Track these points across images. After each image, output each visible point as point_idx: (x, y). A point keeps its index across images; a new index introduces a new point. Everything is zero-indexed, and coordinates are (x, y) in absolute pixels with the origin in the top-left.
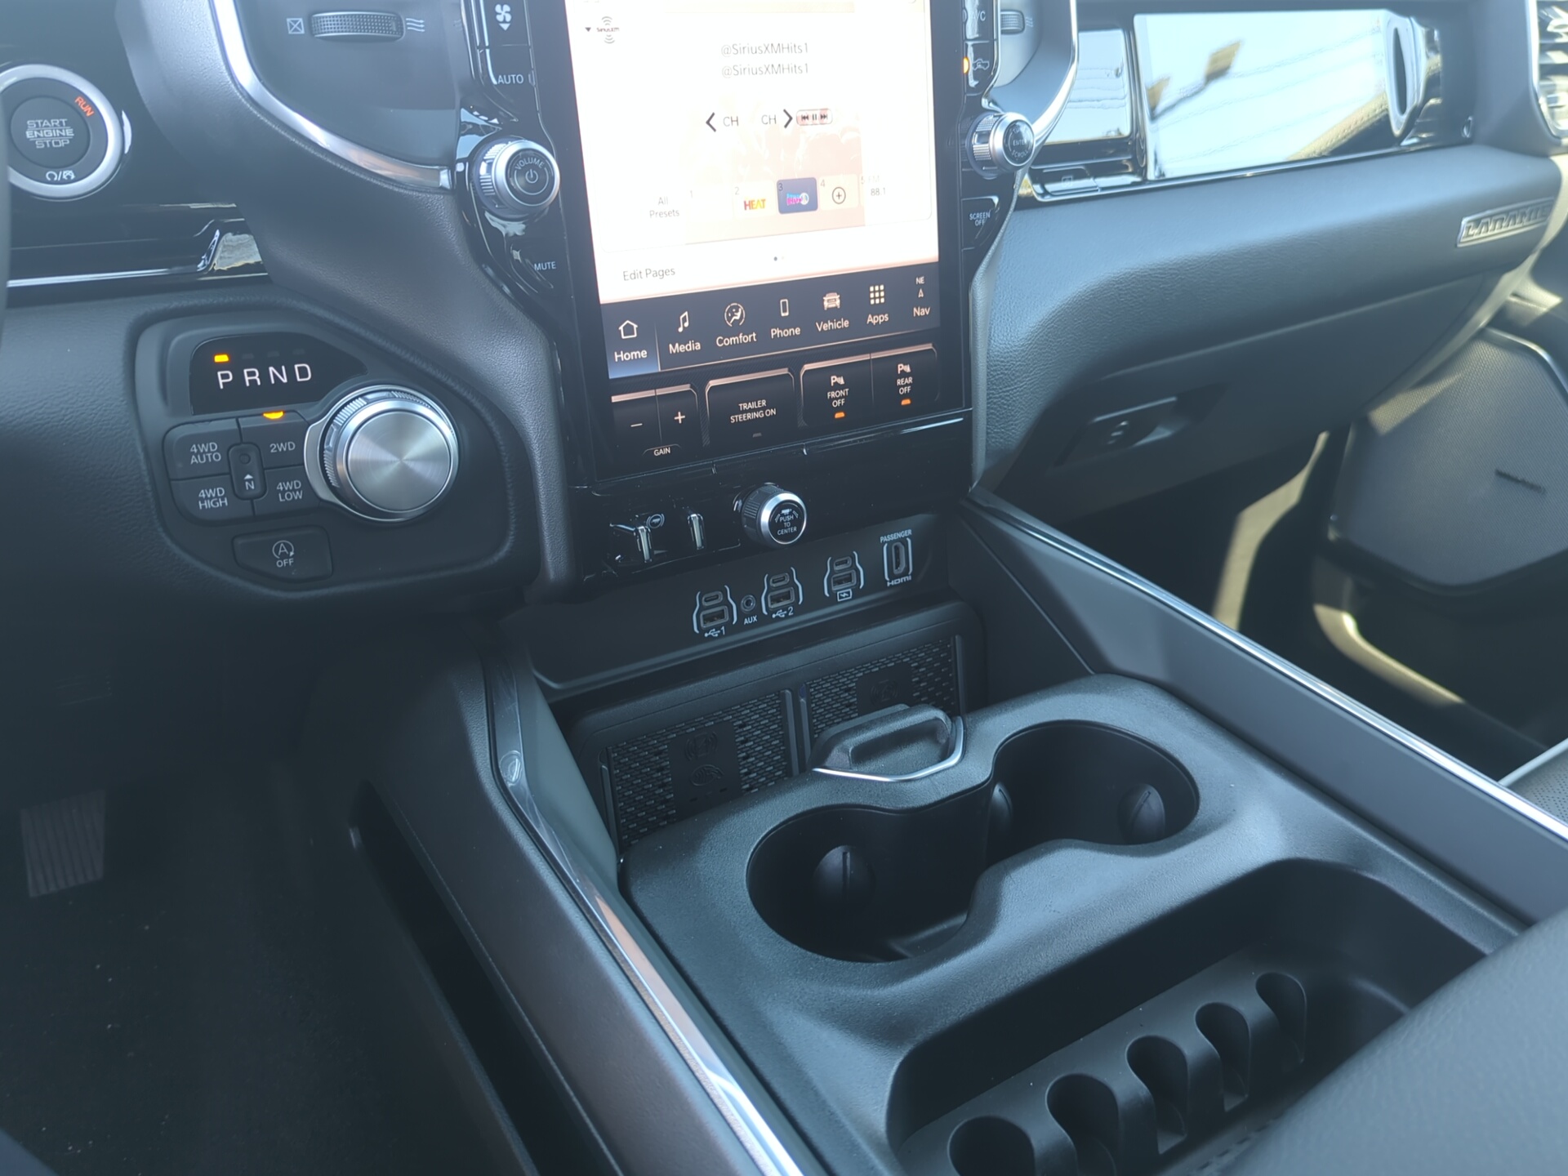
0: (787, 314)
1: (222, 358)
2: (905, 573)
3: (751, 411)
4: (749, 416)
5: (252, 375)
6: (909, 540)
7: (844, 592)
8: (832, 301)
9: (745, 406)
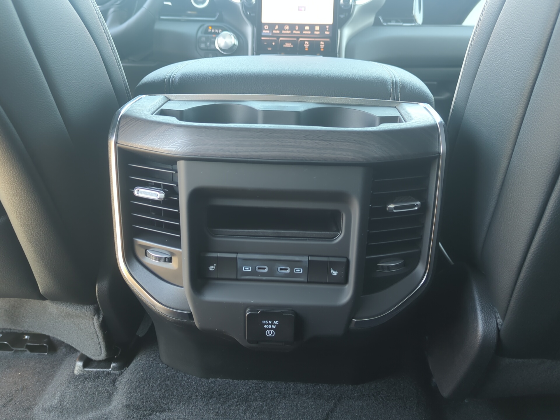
0: (297, 29)
1: (210, 28)
5: (213, 31)
9: (286, 44)
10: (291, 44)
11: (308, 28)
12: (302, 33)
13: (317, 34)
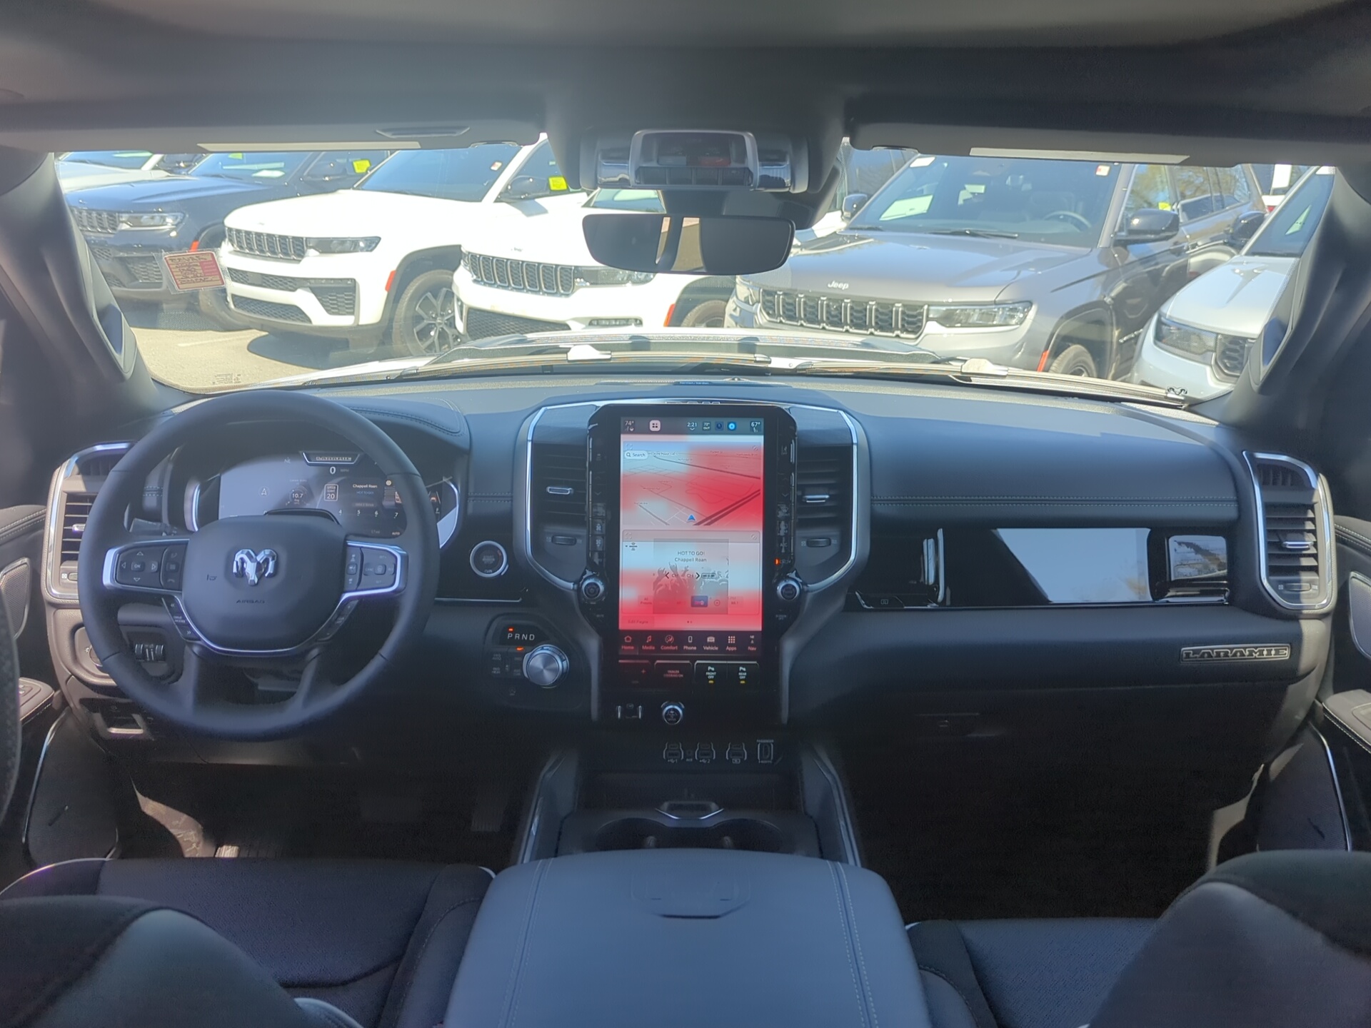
0: (691, 642)
1: (511, 630)
2: (769, 759)
4: (672, 676)
5: (517, 636)
6: (772, 745)
7: (736, 761)
8: (711, 639)
9: (670, 671)
10: (678, 672)
11: (714, 640)
12: (700, 650)
13: (731, 652)
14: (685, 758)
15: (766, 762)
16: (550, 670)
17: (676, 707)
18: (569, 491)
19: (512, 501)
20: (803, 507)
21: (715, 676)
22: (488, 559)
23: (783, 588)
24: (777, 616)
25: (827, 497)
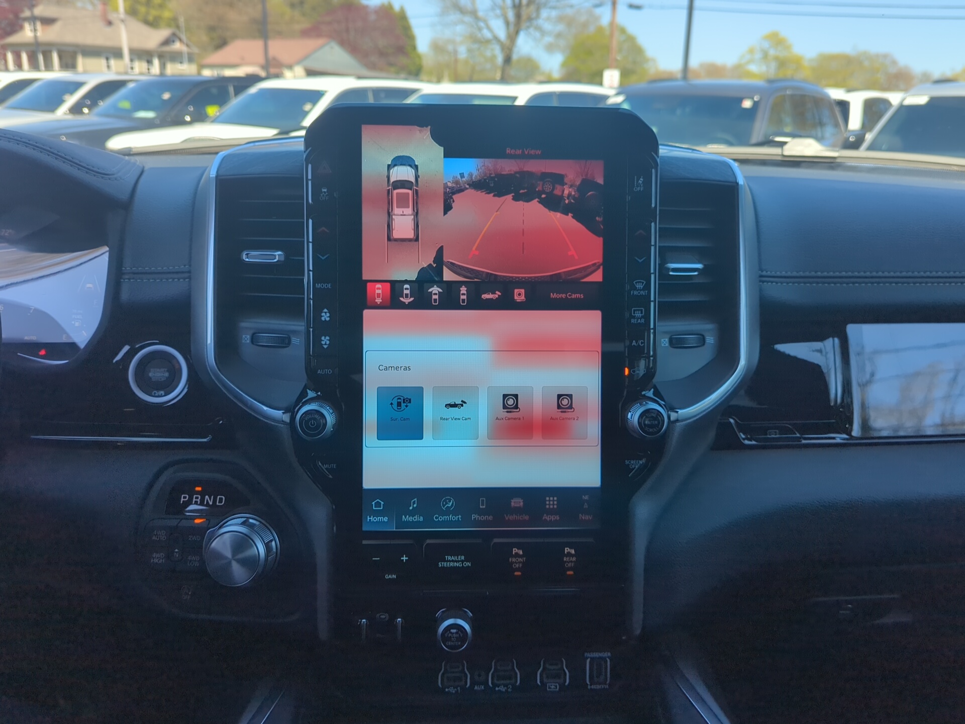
0: (484, 507)
2: (604, 683)
3: (453, 561)
4: (452, 564)
5: (197, 499)
6: (608, 660)
7: (552, 686)
8: (517, 502)
9: (448, 558)
10: (463, 558)
11: (522, 504)
12: (500, 520)
13: (551, 523)
14: (473, 683)
15: (599, 687)
16: (244, 562)
17: (461, 622)
18: (278, 255)
19: (190, 278)
20: (669, 284)
21: (523, 563)
22: (157, 374)
23: (641, 416)
24: (627, 462)
25: (700, 266)
